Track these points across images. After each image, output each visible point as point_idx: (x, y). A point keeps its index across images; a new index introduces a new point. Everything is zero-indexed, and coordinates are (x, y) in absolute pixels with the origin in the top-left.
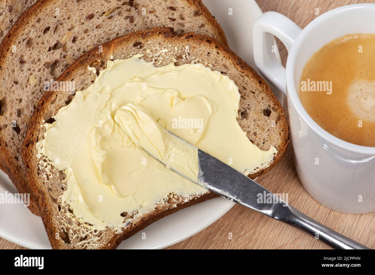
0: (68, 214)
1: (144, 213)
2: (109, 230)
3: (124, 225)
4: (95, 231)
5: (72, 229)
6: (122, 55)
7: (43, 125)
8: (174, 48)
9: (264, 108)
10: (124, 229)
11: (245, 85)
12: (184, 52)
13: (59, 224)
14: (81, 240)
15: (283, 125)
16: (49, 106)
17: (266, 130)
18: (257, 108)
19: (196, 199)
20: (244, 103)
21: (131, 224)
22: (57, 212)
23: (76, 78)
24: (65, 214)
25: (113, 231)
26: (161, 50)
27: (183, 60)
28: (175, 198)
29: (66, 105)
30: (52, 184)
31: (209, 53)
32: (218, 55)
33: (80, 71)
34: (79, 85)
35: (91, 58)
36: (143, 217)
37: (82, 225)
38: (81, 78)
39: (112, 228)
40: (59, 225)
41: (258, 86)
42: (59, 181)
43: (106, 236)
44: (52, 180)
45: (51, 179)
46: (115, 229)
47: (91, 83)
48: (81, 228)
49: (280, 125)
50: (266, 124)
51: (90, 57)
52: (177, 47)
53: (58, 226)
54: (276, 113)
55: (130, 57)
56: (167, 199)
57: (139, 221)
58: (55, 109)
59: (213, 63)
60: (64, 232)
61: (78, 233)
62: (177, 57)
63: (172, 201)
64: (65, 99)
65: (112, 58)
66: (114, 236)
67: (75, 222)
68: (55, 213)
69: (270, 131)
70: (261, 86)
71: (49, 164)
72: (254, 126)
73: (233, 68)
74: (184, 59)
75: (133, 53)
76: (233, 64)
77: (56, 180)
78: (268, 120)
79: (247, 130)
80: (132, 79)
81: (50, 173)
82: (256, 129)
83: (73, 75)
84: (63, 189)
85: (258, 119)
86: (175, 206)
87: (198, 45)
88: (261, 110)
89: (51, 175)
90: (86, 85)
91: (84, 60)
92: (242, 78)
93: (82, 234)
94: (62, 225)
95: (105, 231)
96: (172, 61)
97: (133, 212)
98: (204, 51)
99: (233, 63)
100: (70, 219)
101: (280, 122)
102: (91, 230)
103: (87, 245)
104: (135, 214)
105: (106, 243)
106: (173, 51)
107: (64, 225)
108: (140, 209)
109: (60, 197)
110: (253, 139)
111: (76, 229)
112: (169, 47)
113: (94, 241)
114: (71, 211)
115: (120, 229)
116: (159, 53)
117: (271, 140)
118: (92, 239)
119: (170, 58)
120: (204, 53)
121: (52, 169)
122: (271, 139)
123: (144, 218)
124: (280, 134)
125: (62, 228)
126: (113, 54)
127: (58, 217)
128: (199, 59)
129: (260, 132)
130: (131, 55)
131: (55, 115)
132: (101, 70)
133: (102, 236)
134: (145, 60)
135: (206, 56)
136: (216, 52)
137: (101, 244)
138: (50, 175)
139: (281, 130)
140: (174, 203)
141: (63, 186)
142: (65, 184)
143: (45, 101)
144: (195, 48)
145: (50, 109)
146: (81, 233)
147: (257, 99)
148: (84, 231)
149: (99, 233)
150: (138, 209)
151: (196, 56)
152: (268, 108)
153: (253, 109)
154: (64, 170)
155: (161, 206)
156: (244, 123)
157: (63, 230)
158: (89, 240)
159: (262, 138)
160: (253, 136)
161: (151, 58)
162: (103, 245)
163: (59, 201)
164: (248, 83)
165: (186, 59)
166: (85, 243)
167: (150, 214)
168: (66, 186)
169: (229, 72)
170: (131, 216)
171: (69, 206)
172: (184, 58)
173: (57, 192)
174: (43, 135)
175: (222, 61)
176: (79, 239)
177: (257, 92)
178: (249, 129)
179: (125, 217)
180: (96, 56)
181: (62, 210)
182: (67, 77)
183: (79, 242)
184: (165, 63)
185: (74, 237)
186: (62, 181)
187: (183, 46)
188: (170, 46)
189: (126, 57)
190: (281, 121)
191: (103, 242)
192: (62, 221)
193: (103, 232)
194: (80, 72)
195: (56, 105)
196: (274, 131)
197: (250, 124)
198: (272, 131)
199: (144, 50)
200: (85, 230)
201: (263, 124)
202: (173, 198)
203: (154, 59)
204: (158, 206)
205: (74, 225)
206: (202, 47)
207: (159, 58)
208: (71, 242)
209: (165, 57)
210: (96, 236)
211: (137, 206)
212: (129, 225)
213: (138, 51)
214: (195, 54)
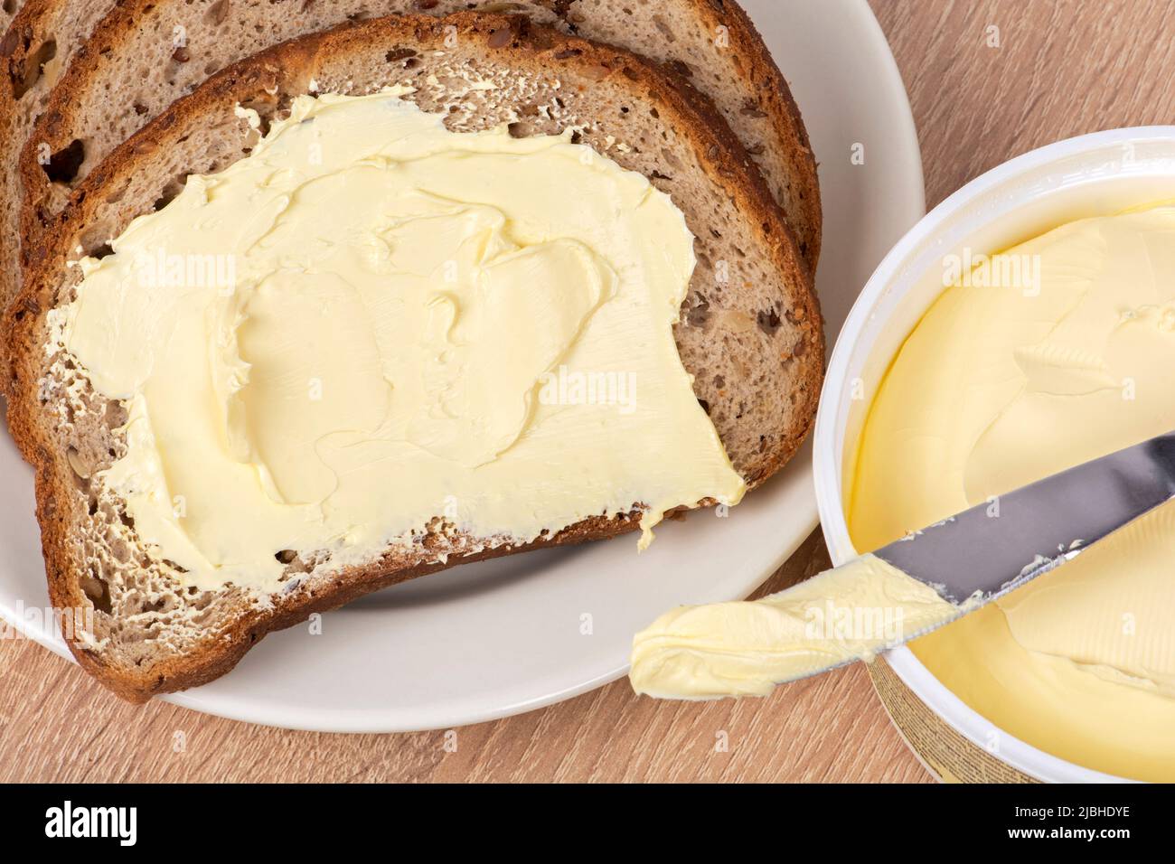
0: (117, 528)
1: (346, 563)
2: (235, 594)
3: (281, 590)
4: (193, 590)
5: (122, 574)
6: (347, 80)
7: (76, 262)
8: (516, 80)
9: (761, 307)
10: (278, 600)
11: (720, 228)
12: (544, 97)
13: (84, 551)
14: (145, 609)
15: (808, 372)
16: (100, 209)
17: (755, 376)
18: (740, 304)
19: (509, 548)
20: (704, 280)
21: (303, 588)
22: (84, 517)
23: (193, 136)
24: (108, 526)
25: (245, 598)
26: (475, 80)
27: (539, 120)
28: (445, 536)
29: (155, 211)
30: (80, 436)
31: (625, 110)
32: (653, 120)
33: (209, 116)
34: (202, 157)
35: (247, 80)
36: (340, 573)
37: (153, 567)
38: (210, 136)
39: (243, 590)
40: (84, 555)
41: (758, 237)
42: (103, 428)
43: (221, 610)
44: (84, 422)
45: (80, 419)
46: (252, 595)
47: (242, 153)
48: (150, 575)
49: (800, 370)
50: (758, 358)
51: (245, 76)
52: (524, 79)
53: (81, 557)
54: (796, 331)
55: (373, 91)
56: (421, 533)
57: (327, 585)
58: (120, 219)
59: (635, 141)
60: (96, 576)
61: (139, 586)
62: (523, 108)
63: (437, 544)
64: (155, 193)
65: (313, 86)
66: (247, 616)
67: (134, 553)
68: (78, 520)
69: (766, 382)
70: (766, 238)
71: (79, 377)
72: (723, 359)
73: (693, 166)
74: (543, 118)
75: (385, 78)
76: (693, 155)
77: (96, 423)
78: (766, 346)
79: (699, 365)
80: (365, 159)
81: (81, 403)
82: (726, 367)
83: (185, 126)
84: (112, 453)
85: (739, 336)
86: (443, 559)
87: (594, 82)
88: (752, 311)
89: (83, 407)
90: (226, 158)
91: (226, 85)
92: (714, 203)
93: (150, 592)
94: (92, 556)
95: (220, 595)
96: (505, 118)
97: (313, 555)
98: (610, 102)
99: (696, 151)
100: (119, 542)
101: (800, 360)
102: (178, 584)
103: (162, 626)
104: (320, 563)
105: (219, 631)
106: (511, 88)
107: (100, 556)
108: (336, 549)
109: (99, 474)
110: (711, 397)
111: (135, 573)
112: (500, 75)
113: (183, 620)
114: (128, 521)
115: (266, 597)
116: (465, 91)
117: (761, 412)
118: (179, 612)
119: (500, 109)
120: (611, 107)
121: (87, 391)
122: (764, 408)
123: (343, 577)
124: (793, 397)
125: (93, 566)
126: (317, 76)
127: (83, 530)
128: (591, 125)
129: (735, 379)
130: (375, 85)
131: (117, 235)
132: (276, 119)
133: (210, 607)
134: (419, 103)
135: (616, 119)
136: (650, 109)
137: (204, 633)
138: (79, 408)
139: (797, 387)
140: (441, 548)
141: (113, 444)
142: (121, 442)
143: (91, 191)
144: (581, 88)
145: (102, 217)
146: (150, 588)
147: (747, 274)
148: (157, 583)
149: (202, 597)
150: (332, 550)
151: (584, 113)
152: (772, 311)
153: (729, 304)
154: (125, 401)
155: (402, 551)
156: (692, 343)
157: (93, 570)
158: (170, 614)
159: (737, 400)
160: (713, 388)
161: (439, 100)
162: (210, 637)
163: (93, 487)
164: (731, 221)
165: (549, 117)
166: (155, 621)
167: (364, 570)
168: (125, 446)
169: (678, 177)
170: (306, 565)
171: (125, 506)
172: (545, 114)
173: (92, 459)
174: (73, 290)
175: (663, 140)
176: (140, 605)
177: (751, 255)
178: (706, 365)
179: (287, 565)
180: (264, 76)
181: (101, 514)
182: (165, 128)
183: (137, 613)
184: (481, 121)
185: (125, 596)
186: (113, 431)
187: (546, 79)
188: (504, 73)
189: (360, 90)
190: (804, 359)
191: (210, 626)
192: (95, 545)
193: (216, 598)
194: (208, 118)
195: (124, 207)
196: (776, 384)
197: (710, 349)
198: (772, 385)
199: (419, 74)
200: (160, 583)
201: (749, 355)
202: (441, 532)
203: (447, 106)
204: (393, 549)
205: (132, 563)
206: (606, 89)
207: (464, 104)
208: (114, 609)
209: (484, 105)
210: (192, 605)
211: (330, 540)
212: (295, 591)
213: (401, 76)
214: (580, 105)
